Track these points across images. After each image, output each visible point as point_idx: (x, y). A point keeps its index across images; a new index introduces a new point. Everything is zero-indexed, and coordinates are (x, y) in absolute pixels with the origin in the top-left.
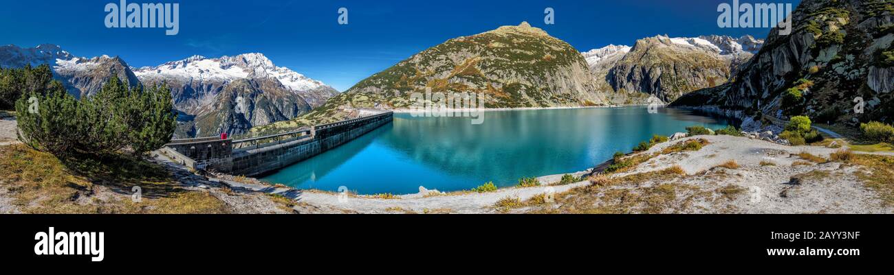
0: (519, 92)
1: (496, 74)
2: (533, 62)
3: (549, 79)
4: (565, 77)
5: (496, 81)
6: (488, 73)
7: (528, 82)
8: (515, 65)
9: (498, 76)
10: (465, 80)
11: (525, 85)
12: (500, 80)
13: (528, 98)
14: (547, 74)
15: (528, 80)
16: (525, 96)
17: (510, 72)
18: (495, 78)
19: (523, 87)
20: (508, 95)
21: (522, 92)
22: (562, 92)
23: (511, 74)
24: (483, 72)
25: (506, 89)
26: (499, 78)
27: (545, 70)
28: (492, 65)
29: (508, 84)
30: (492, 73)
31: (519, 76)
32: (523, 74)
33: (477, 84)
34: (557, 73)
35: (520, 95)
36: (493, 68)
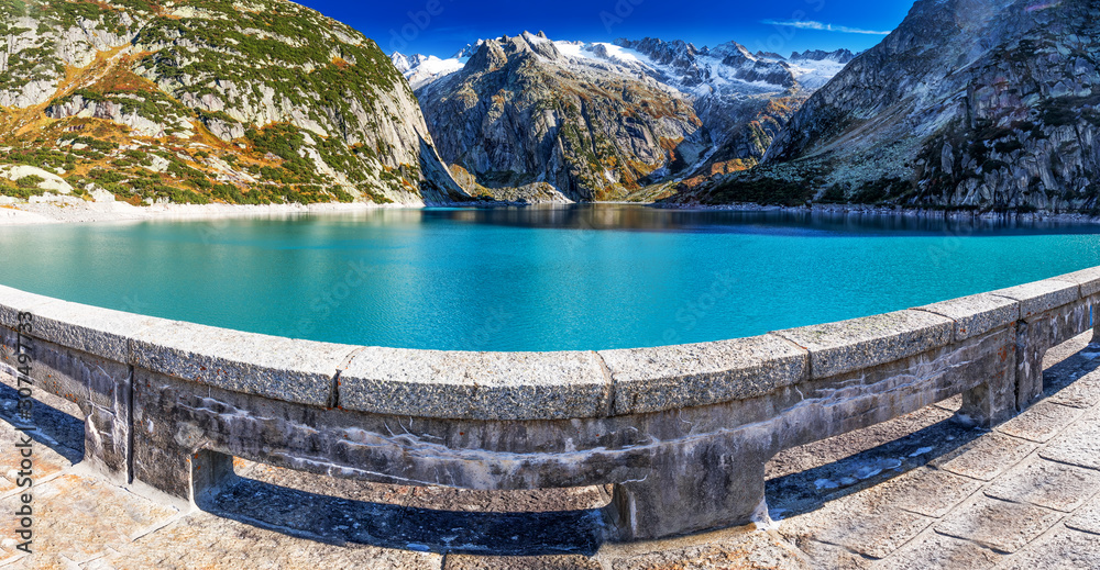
0: (302, 154)
1: (217, 94)
2: (309, 68)
3: (363, 119)
4: (394, 118)
5: (218, 116)
6: (191, 90)
7: (314, 123)
8: (263, 70)
9: (225, 98)
10: (115, 109)
11: (312, 134)
12: (233, 113)
13: (331, 172)
14: (355, 104)
15: (312, 116)
16: (322, 167)
17: (255, 89)
18: (216, 106)
19: (308, 140)
20: (272, 160)
21: (313, 154)
22: (398, 162)
23: (259, 95)
24: (165, 86)
25: (260, 141)
26: (229, 105)
27: (349, 93)
28: (196, 67)
29: (260, 125)
30: (201, 90)
31: (286, 104)
32: (296, 101)
33: (157, 121)
34: (377, 105)
35: (310, 162)
36: (202, 76)
